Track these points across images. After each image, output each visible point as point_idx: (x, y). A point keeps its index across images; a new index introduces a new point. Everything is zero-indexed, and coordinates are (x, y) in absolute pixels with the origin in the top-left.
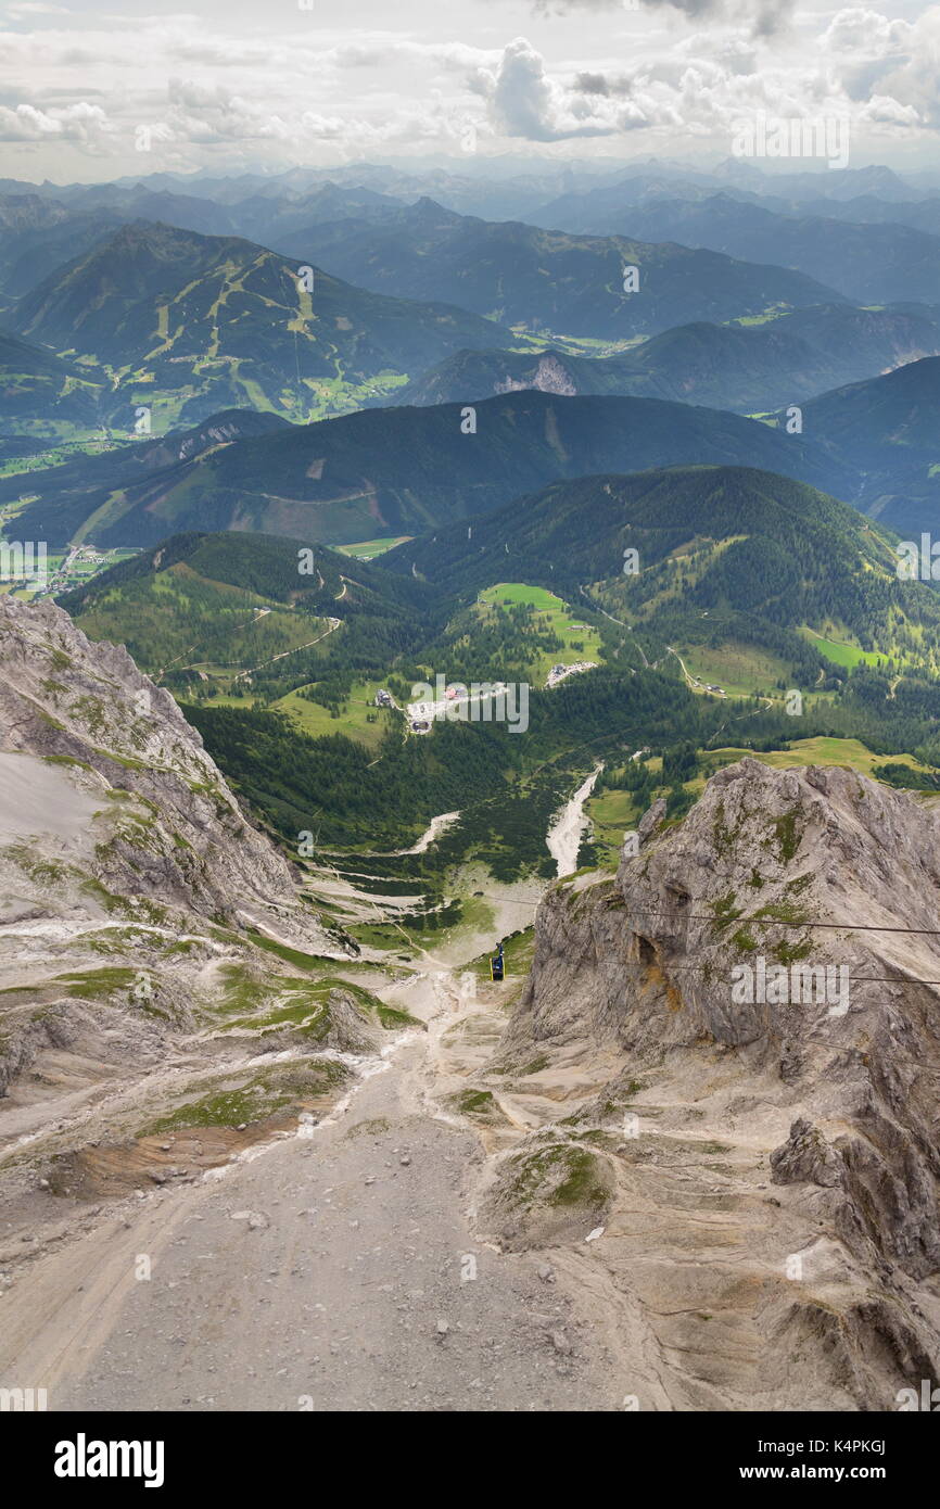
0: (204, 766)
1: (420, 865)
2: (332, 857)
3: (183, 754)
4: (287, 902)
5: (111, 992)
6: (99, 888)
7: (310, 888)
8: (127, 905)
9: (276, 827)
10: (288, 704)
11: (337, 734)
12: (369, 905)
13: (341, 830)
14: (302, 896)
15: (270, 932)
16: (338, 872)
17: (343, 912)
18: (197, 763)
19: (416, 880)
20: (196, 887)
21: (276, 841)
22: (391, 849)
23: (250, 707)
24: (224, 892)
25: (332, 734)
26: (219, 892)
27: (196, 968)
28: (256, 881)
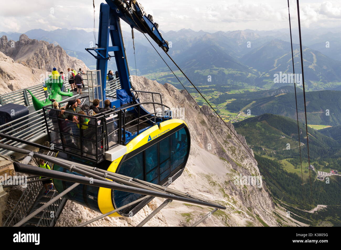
0: (256, 171)
1: (311, 216)
2: (285, 205)
3: (252, 166)
4: (268, 212)
5: (219, 215)
6: (223, 191)
7: (276, 211)
8: (228, 197)
9: (271, 191)
10: (284, 161)
11: (295, 173)
12: (292, 221)
13: (289, 198)
14: (273, 212)
15: (262, 218)
16: (285, 210)
17: (284, 220)
18: (255, 169)
19: (308, 220)
20: (246, 199)
21: (270, 196)
22: (303, 209)
23: (273, 160)
24: (252, 202)
25: (294, 173)
26: (251, 202)
27: (240, 219)
28: (262, 203)
